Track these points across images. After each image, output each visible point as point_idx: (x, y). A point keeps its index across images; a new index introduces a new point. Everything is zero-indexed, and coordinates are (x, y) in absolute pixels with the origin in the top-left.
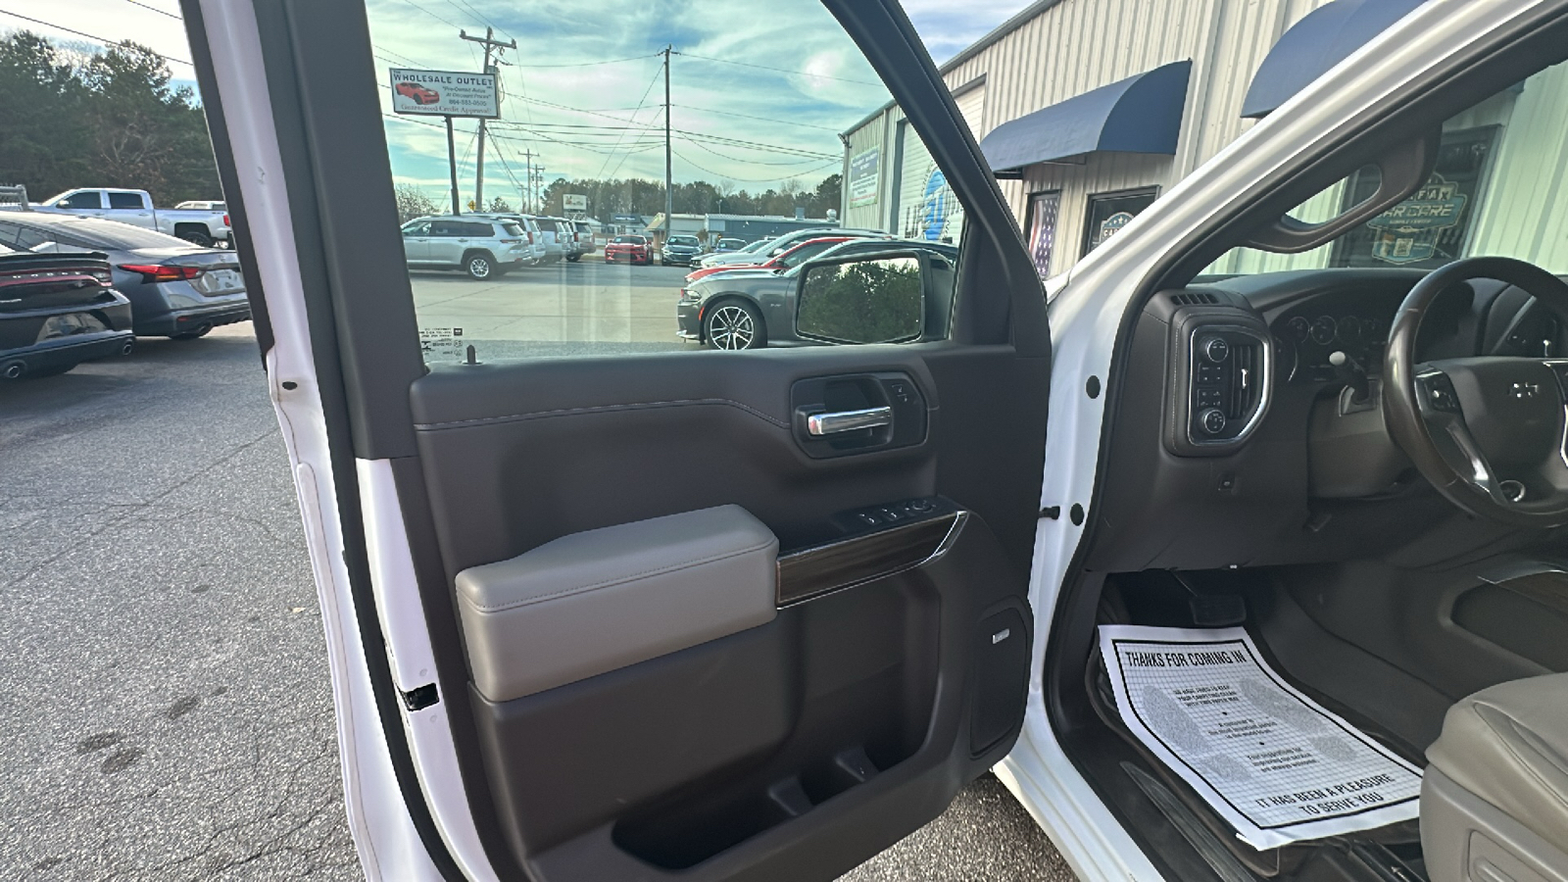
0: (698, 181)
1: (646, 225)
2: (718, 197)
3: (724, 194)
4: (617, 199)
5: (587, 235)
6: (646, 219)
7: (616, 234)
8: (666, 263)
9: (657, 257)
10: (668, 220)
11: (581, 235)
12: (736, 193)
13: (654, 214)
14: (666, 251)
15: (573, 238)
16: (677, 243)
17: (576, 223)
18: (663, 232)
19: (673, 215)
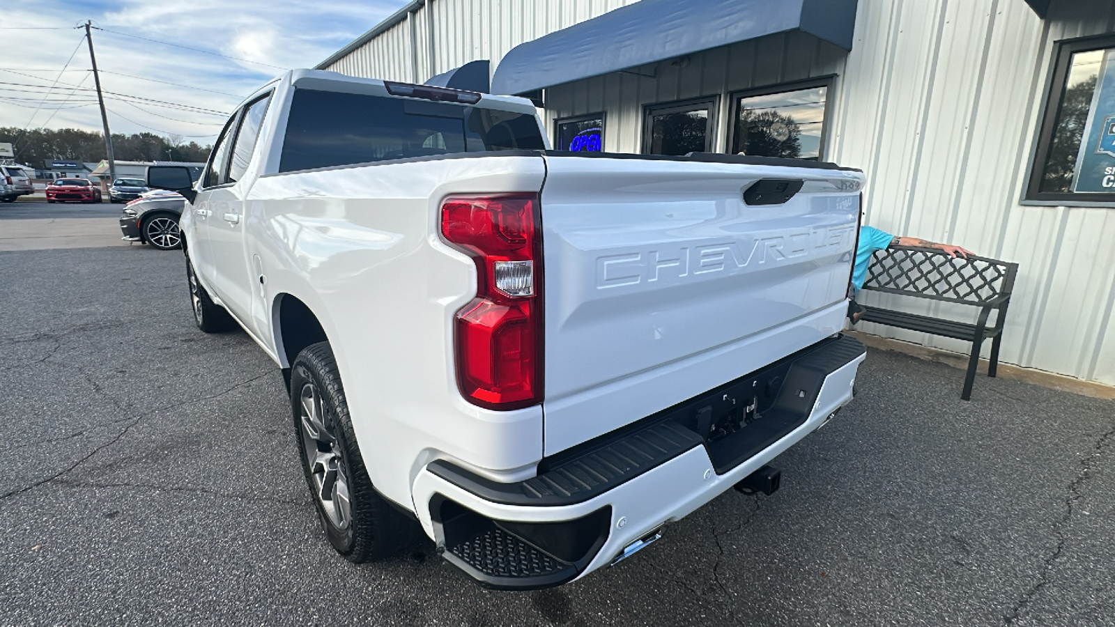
0: (144, 133)
1: (91, 171)
2: (168, 147)
3: (173, 145)
4: (51, 146)
5: (23, 178)
6: (89, 165)
7: (55, 179)
8: (114, 201)
9: (104, 197)
10: (112, 166)
11: (14, 179)
12: (187, 143)
13: (98, 161)
14: (114, 191)
15: (6, 182)
16: (124, 184)
17: (7, 169)
18: (108, 177)
19: (116, 162)
